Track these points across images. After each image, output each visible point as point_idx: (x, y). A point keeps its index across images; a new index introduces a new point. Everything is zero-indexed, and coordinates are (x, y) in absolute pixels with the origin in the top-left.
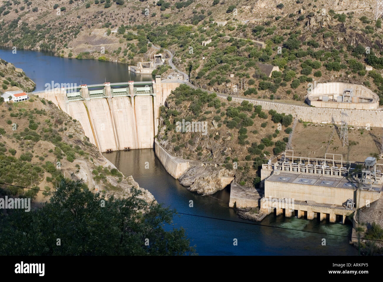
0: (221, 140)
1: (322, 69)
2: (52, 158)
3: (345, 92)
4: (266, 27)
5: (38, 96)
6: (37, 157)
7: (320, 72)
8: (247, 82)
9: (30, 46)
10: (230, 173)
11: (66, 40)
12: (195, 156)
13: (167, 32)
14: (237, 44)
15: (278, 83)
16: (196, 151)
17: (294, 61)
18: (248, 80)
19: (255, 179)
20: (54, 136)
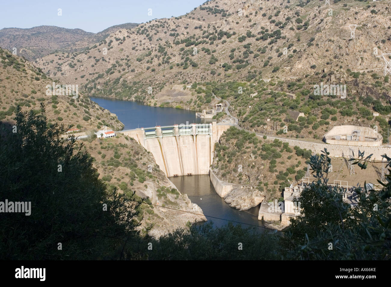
0: (256, 169)
1: (338, 115)
2: (127, 180)
3: (354, 132)
4: (298, 83)
5: (123, 134)
6: (116, 178)
7: (336, 117)
8: (279, 125)
9: (128, 97)
10: (262, 194)
11: (154, 93)
12: (237, 181)
13: (227, 87)
14: (275, 96)
15: (303, 126)
16: (238, 177)
17: (316, 109)
18: (280, 123)
19: (279, 199)
20: (132, 164)
